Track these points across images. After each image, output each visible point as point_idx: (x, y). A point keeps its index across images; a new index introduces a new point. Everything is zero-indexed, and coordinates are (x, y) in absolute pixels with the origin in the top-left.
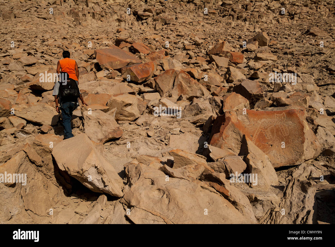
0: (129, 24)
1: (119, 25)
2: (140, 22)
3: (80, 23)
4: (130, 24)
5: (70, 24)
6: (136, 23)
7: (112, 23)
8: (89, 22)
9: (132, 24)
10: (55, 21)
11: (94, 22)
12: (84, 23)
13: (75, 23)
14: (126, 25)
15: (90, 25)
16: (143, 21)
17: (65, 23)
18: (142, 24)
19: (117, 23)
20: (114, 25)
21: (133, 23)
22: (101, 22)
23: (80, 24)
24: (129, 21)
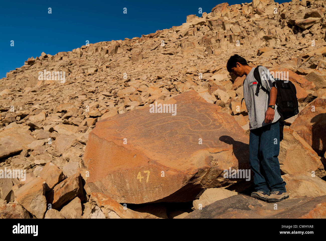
0: (281, 41)
1: (266, 45)
2: (300, 34)
3: (212, 51)
4: (283, 40)
5: (199, 56)
6: (293, 37)
7: (256, 43)
8: (224, 48)
9: (286, 40)
10: (182, 55)
11: (230, 47)
12: (217, 51)
13: (207, 53)
14: (276, 42)
15: (225, 52)
16: (304, 32)
17: (194, 55)
18: (303, 36)
19: (264, 43)
20: (258, 45)
21: (287, 37)
22: (241, 45)
23: (213, 53)
24: (282, 36)
